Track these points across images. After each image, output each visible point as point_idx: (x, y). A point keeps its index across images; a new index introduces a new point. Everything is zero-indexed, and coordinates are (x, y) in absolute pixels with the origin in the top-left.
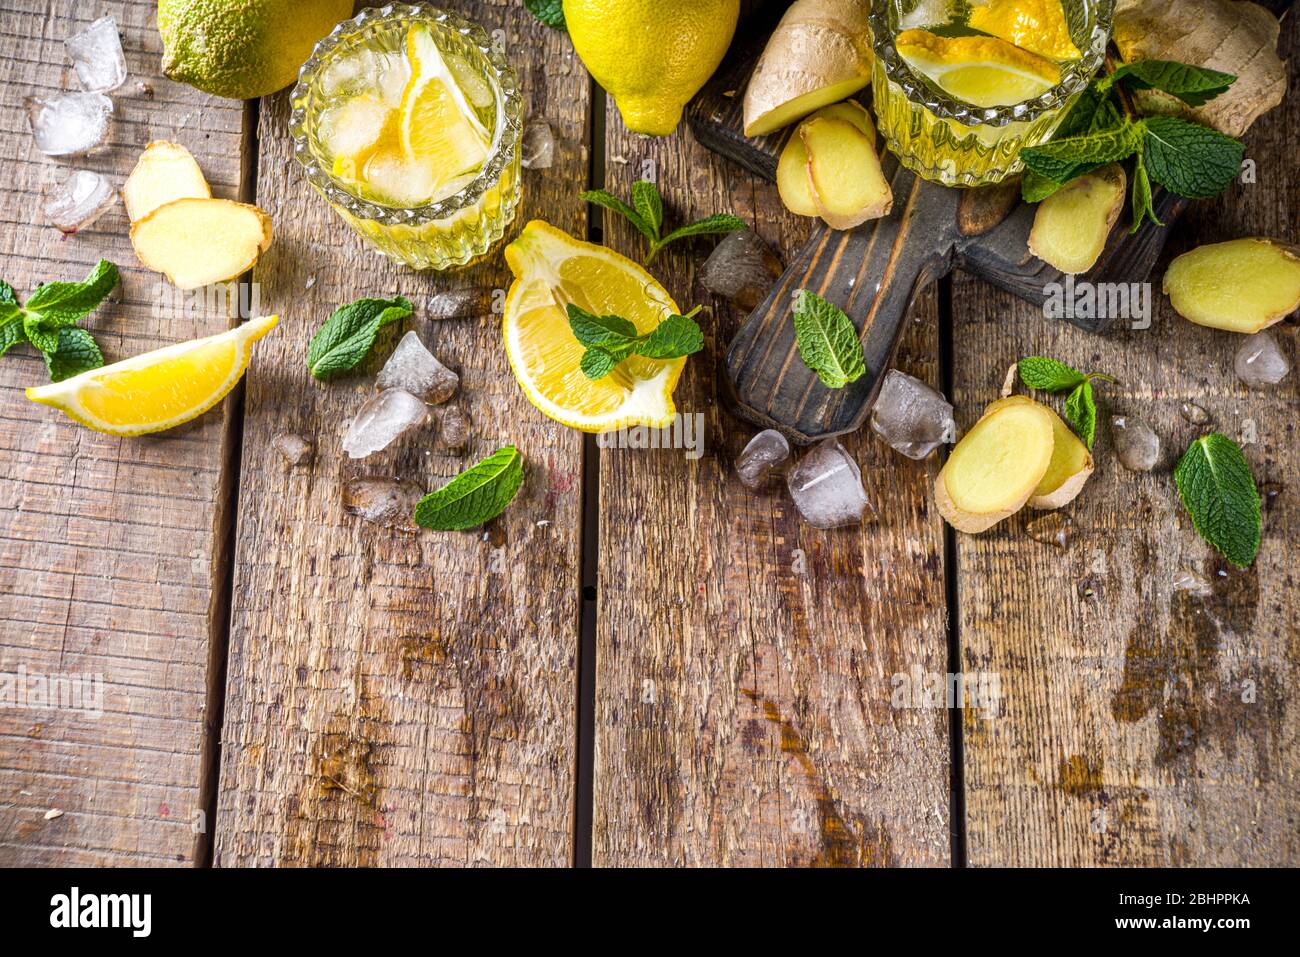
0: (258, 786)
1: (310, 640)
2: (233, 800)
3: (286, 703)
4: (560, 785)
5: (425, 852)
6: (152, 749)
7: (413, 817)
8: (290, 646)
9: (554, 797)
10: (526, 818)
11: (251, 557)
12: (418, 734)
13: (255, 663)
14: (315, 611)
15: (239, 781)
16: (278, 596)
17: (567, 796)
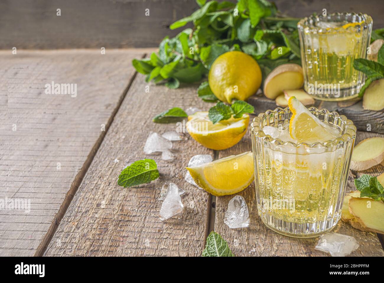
0: (72, 231)
1: (104, 198)
2: (60, 235)
3: (90, 212)
4: (200, 229)
5: (139, 247)
6: (32, 223)
7: (136, 238)
8: (96, 200)
9: (197, 232)
10: (185, 237)
11: (87, 182)
12: (142, 219)
13: (81, 203)
14: (108, 192)
15: (65, 230)
16: (95, 190)
17: (202, 232)
